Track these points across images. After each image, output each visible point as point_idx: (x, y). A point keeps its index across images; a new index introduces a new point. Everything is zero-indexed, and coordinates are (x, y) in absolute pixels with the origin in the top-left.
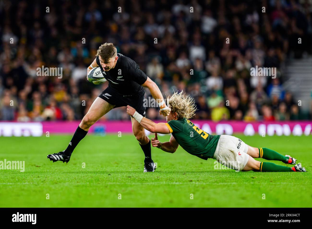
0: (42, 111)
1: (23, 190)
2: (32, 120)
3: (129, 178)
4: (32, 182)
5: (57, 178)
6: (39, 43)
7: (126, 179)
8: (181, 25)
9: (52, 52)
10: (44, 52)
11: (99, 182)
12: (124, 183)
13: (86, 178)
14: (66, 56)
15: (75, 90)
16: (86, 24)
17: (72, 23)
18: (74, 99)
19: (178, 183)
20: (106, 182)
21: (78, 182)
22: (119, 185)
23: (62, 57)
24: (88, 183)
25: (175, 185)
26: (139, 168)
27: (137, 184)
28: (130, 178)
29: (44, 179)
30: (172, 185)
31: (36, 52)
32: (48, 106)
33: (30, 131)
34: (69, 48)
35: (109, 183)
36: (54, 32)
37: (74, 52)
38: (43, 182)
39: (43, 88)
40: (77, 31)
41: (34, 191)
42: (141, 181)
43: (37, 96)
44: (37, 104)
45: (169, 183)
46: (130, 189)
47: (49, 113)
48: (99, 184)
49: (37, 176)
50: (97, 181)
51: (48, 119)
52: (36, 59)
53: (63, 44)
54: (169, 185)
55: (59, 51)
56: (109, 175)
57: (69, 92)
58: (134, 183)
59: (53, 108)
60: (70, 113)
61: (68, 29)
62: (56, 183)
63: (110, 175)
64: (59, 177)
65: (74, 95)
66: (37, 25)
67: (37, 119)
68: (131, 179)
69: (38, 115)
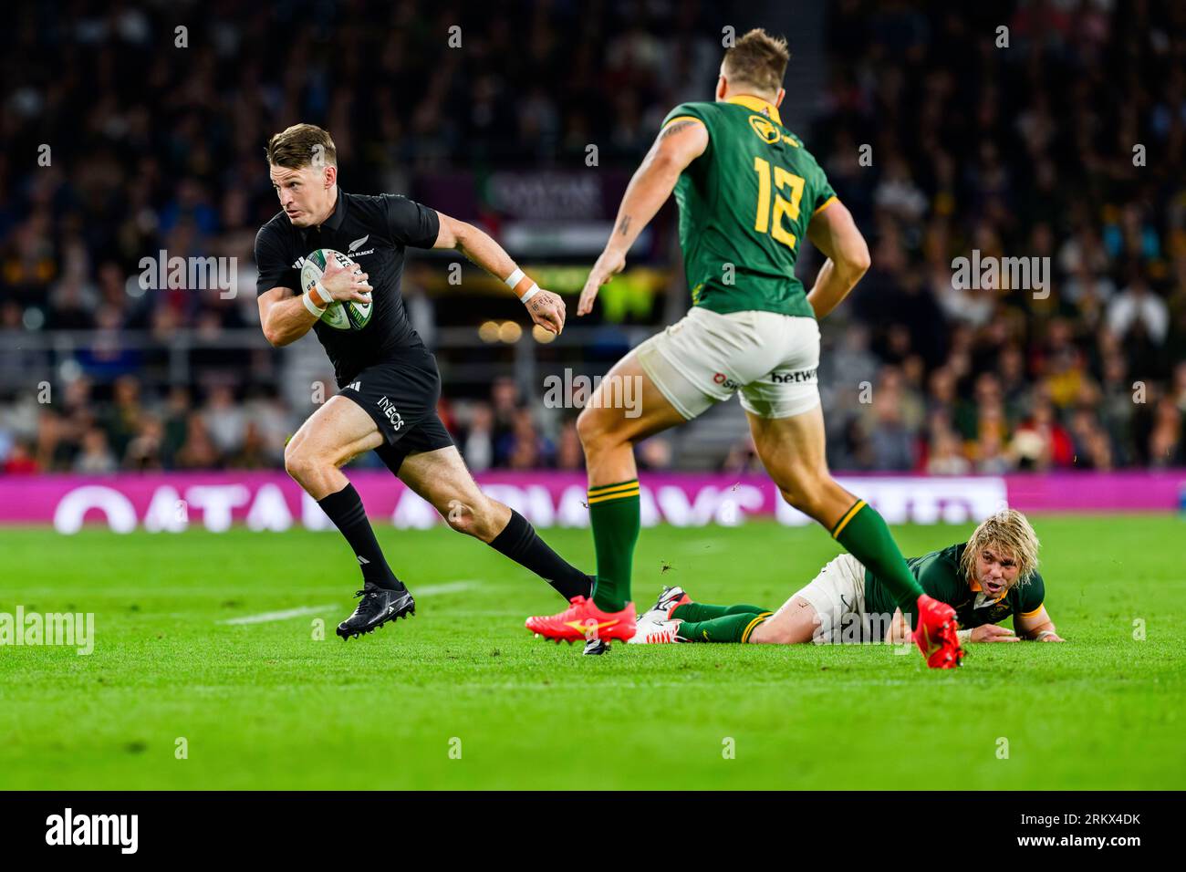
0: (1008, 438)
1: (936, 703)
2: (974, 471)
4: (967, 676)
6: (997, 210)
9: (1041, 239)
14: (1085, 253)
15: (1115, 369)
18: (1112, 397)
23: (1071, 257)
24: (1156, 681)
29: (1009, 667)
31: (986, 238)
32: (1028, 423)
33: (967, 506)
34: (1098, 229)
36: (1046, 174)
37: (1112, 241)
38: (1004, 676)
39: (1011, 362)
41: (979, 707)
43: (988, 387)
44: (991, 415)
47: (1030, 443)
49: (986, 657)
51: (1025, 464)
53: (1076, 214)
55: (1061, 236)
57: (1096, 372)
59: (1044, 428)
60: (1099, 447)
61: (1093, 163)
62: (1050, 681)
64: (1061, 660)
65: (1110, 386)
66: (988, 151)
67: (991, 465)
69: (994, 454)
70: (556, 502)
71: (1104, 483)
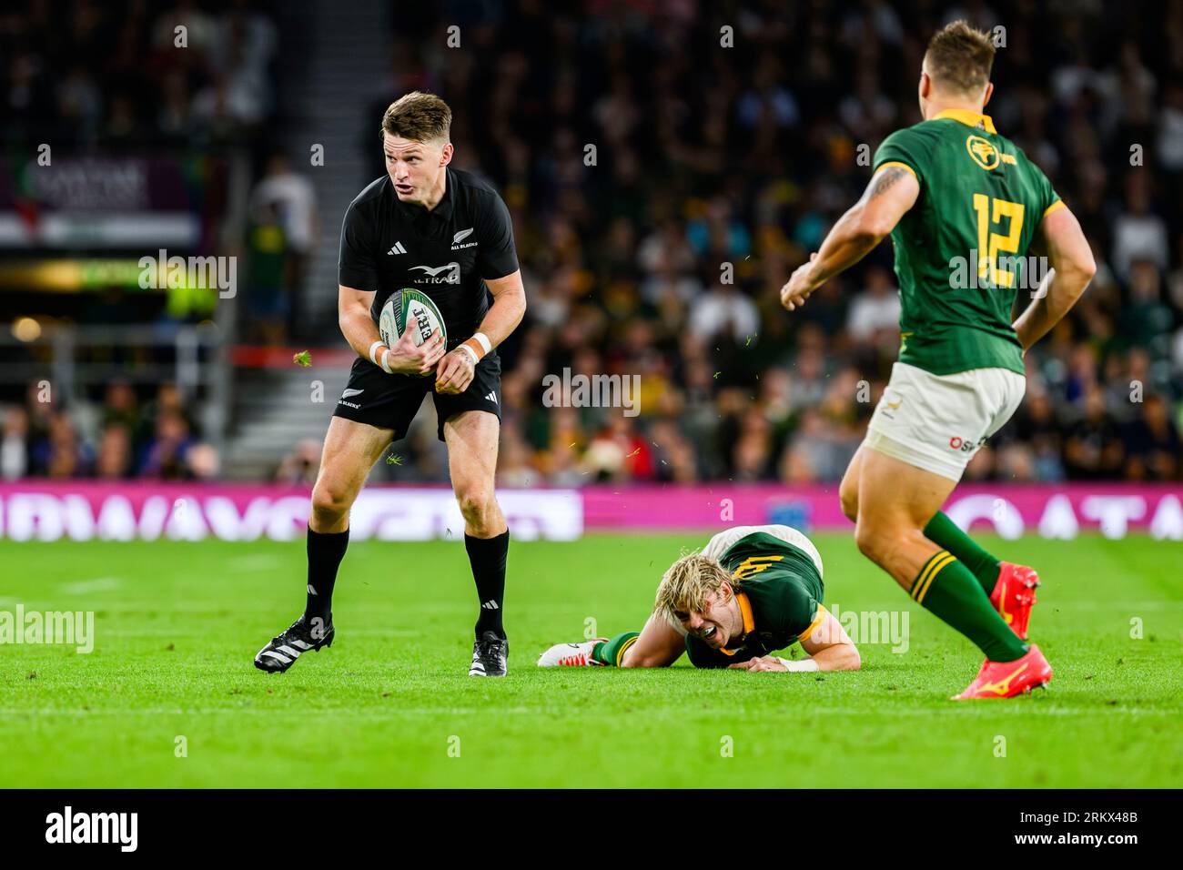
0: (582, 449)
1: (506, 734)
2: (546, 483)
3: (889, 692)
4: (538, 704)
5: (632, 692)
6: (573, 203)
7: (878, 695)
8: (1083, 140)
9: (621, 234)
10: (590, 235)
11: (783, 707)
12: (872, 708)
13: (736, 691)
14: (670, 250)
15: (700, 374)
16: (740, 136)
17: (691, 134)
18: (696, 405)
19: (1065, 711)
20: (805, 708)
21: (705, 707)
22: (852, 717)
23: (653, 254)
24: (742, 711)
25: (1054, 718)
26: (927, 657)
27: (917, 713)
28: (892, 692)
29: (584, 696)
30: (1044, 718)
31: (561, 234)
32: (605, 432)
33: (537, 522)
34: (680, 223)
35: (819, 710)
36: (626, 166)
37: (697, 237)
38: (578, 704)
39: (587, 365)
40: (708, 162)
41: (550, 738)
42: (931, 703)
44: (565, 425)
45: (1036, 711)
46: (892, 731)
47: (608, 454)
48: (782, 712)
50: (773, 702)
51: (603, 477)
52: (558, 264)
53: (658, 209)
54: (1033, 717)
55: (642, 234)
56: (818, 680)
57: (678, 378)
58: (906, 712)
59: (622, 438)
60: (681, 458)
61: (677, 154)
62: (628, 711)
63: (821, 682)
64: (639, 688)
65: (695, 393)
66: (565, 139)
67: (564, 477)
68: (895, 694)
69: (567, 465)
70: (96, 512)
71: (687, 498)
